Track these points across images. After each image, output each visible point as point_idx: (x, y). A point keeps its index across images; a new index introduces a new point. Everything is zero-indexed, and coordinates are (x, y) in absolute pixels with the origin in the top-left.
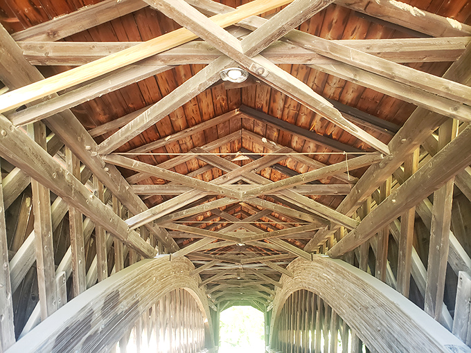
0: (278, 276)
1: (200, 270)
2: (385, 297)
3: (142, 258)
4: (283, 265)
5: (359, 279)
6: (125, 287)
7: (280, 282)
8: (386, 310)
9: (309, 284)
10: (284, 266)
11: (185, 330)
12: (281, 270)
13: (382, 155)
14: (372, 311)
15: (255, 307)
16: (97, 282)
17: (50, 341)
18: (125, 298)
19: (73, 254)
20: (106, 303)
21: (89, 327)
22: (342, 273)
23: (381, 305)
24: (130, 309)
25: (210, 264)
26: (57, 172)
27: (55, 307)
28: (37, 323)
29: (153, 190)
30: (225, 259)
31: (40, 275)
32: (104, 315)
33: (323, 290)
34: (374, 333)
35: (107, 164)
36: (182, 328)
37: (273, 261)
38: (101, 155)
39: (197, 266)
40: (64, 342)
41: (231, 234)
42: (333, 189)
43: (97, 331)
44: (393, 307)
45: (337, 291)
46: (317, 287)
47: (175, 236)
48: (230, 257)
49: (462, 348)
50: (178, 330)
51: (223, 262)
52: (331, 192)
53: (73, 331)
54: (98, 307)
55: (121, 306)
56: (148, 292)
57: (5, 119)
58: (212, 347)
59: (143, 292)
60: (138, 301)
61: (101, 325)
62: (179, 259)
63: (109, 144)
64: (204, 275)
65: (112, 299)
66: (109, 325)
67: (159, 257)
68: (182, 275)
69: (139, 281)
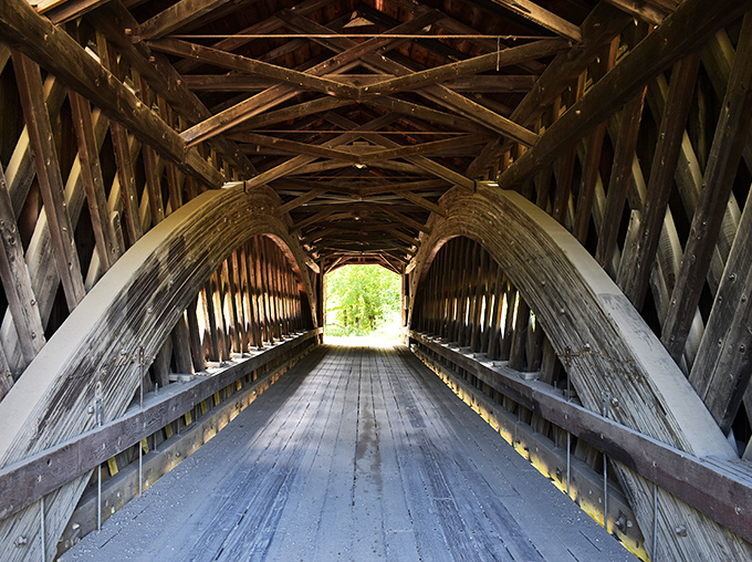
0: (423, 215)
1: (290, 206)
2: (554, 242)
3: (205, 188)
4: (433, 197)
5: (529, 219)
6: (189, 231)
7: (428, 226)
8: (553, 260)
9: (469, 227)
10: (435, 200)
11: (272, 298)
12: (428, 205)
13: (570, 43)
14: (539, 261)
15: (386, 266)
16: (152, 226)
17: (123, 294)
18: (192, 248)
19: (122, 188)
20: (171, 254)
21: (158, 283)
22: (512, 212)
23: (549, 254)
24: (198, 261)
25: (308, 197)
26: (100, 77)
27: (115, 256)
28: (99, 277)
29: (217, 83)
30: (332, 187)
31: (95, 215)
32: (170, 269)
33: (487, 235)
34: (538, 289)
35: (154, 52)
36: (266, 295)
37: (415, 192)
38: (145, 40)
39: (286, 199)
40: (136, 297)
41: (341, 149)
42: (505, 84)
43: (166, 286)
44: (561, 255)
45: (503, 236)
46: (479, 232)
47: (249, 151)
48: (341, 185)
49: (617, 297)
50: (261, 297)
51: (329, 193)
52: (503, 88)
53: (143, 285)
54: (163, 257)
55: (188, 257)
56: (219, 239)
57: (45, 19)
58: (313, 328)
59: (212, 239)
60: (207, 252)
61: (169, 280)
62: (258, 189)
63: (159, 24)
64: (297, 214)
65: (177, 247)
66: (178, 281)
67: (228, 185)
68: (263, 214)
69: (207, 223)
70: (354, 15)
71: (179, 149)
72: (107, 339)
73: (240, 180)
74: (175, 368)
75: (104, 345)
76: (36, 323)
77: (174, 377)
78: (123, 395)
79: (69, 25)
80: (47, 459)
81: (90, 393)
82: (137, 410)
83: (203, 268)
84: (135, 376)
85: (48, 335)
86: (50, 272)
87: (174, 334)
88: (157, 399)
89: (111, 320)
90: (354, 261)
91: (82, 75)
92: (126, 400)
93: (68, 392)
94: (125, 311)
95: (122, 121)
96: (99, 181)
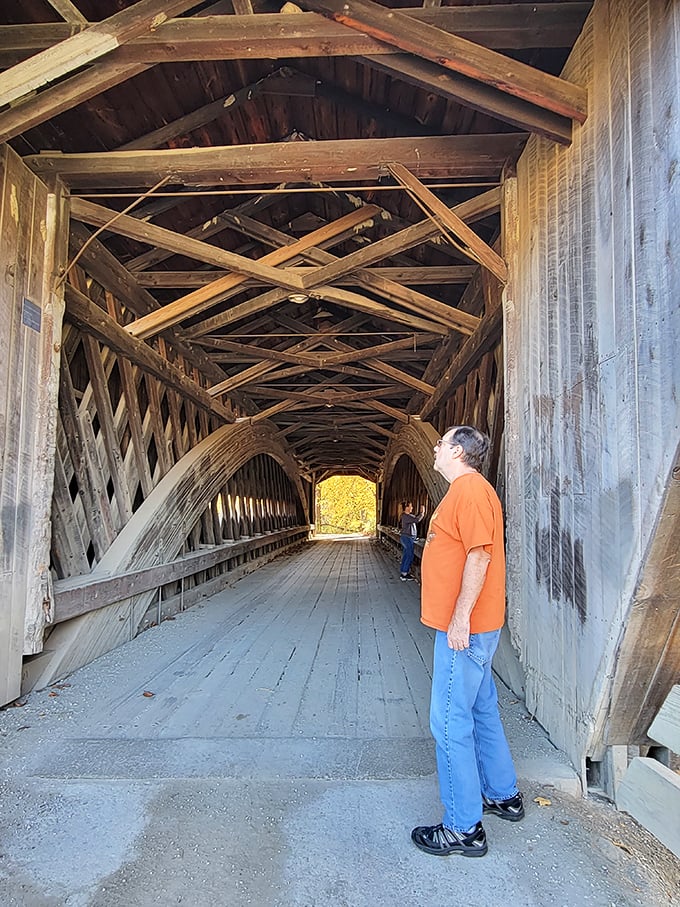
1: (285, 432)
3: (223, 424)
6: (213, 452)
7: (388, 447)
9: (407, 447)
12: (383, 431)
15: (363, 476)
16: (190, 449)
18: (215, 462)
19: (173, 426)
20: (202, 466)
22: (424, 438)
24: (218, 471)
27: (169, 467)
28: (160, 479)
32: (202, 475)
33: (414, 453)
35: (192, 344)
37: (373, 422)
39: (282, 427)
40: (182, 491)
41: (316, 395)
46: (411, 450)
47: (253, 397)
53: (187, 484)
54: (197, 469)
55: (212, 468)
56: (232, 457)
57: (135, 338)
58: (306, 524)
59: (227, 457)
60: (224, 466)
61: (201, 482)
62: (260, 422)
63: (195, 331)
64: (290, 438)
65: (206, 463)
66: (206, 483)
67: (240, 420)
68: (264, 439)
69: (225, 446)
70: (320, 309)
71: (207, 400)
72: (166, 515)
73: (248, 416)
74: (202, 540)
75: (164, 517)
76: (129, 505)
77: (203, 546)
78: (174, 549)
79: (145, 340)
80: (137, 575)
81: (157, 544)
82: (180, 559)
83: (222, 475)
84: (180, 540)
85: (134, 511)
86: (134, 476)
87: (202, 518)
88: (191, 556)
89: (168, 505)
90: (339, 473)
91: (153, 365)
92: (174, 553)
93: (144, 544)
94: (176, 499)
95: (173, 386)
96: (161, 424)
